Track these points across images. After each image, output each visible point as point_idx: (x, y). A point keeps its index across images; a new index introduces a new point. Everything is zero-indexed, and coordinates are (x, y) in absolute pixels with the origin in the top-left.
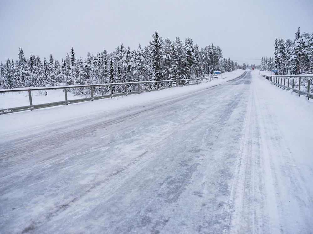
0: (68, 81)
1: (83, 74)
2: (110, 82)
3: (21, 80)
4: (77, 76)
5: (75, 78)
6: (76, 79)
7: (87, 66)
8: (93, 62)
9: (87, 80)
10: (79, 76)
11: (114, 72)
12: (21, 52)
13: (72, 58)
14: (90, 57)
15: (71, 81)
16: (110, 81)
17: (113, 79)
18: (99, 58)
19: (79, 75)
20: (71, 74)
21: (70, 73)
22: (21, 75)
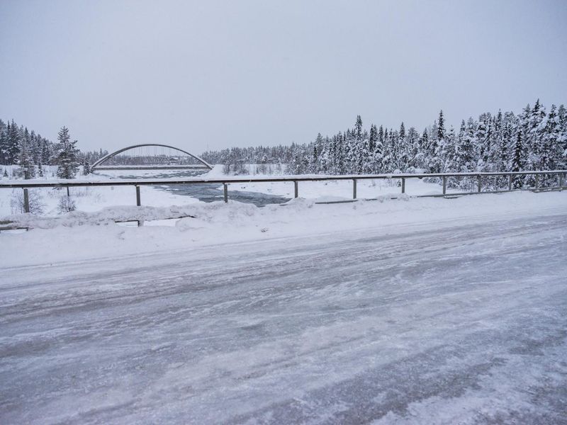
0: (431, 165)
1: (461, 153)
2: (513, 168)
3: (357, 162)
4: (451, 157)
5: (447, 161)
6: (448, 163)
7: (468, 141)
8: (477, 133)
9: (468, 163)
10: (454, 158)
11: (522, 152)
12: (360, 122)
13: (440, 128)
14: (471, 126)
15: (438, 166)
16: (513, 166)
17: (519, 163)
18: (490, 126)
19: (453, 156)
20: (438, 154)
21: (436, 152)
22: (359, 155)
